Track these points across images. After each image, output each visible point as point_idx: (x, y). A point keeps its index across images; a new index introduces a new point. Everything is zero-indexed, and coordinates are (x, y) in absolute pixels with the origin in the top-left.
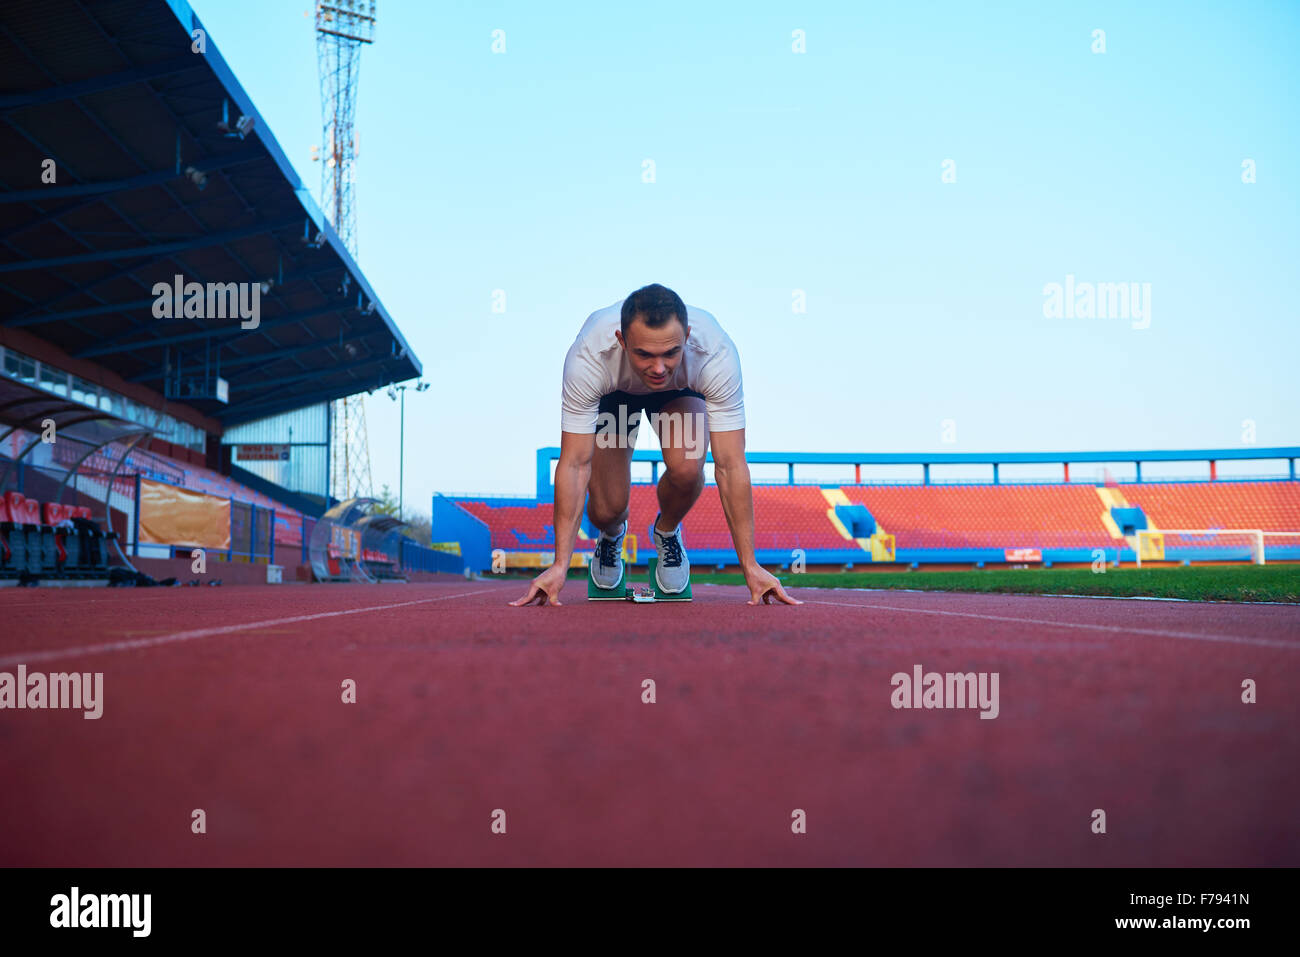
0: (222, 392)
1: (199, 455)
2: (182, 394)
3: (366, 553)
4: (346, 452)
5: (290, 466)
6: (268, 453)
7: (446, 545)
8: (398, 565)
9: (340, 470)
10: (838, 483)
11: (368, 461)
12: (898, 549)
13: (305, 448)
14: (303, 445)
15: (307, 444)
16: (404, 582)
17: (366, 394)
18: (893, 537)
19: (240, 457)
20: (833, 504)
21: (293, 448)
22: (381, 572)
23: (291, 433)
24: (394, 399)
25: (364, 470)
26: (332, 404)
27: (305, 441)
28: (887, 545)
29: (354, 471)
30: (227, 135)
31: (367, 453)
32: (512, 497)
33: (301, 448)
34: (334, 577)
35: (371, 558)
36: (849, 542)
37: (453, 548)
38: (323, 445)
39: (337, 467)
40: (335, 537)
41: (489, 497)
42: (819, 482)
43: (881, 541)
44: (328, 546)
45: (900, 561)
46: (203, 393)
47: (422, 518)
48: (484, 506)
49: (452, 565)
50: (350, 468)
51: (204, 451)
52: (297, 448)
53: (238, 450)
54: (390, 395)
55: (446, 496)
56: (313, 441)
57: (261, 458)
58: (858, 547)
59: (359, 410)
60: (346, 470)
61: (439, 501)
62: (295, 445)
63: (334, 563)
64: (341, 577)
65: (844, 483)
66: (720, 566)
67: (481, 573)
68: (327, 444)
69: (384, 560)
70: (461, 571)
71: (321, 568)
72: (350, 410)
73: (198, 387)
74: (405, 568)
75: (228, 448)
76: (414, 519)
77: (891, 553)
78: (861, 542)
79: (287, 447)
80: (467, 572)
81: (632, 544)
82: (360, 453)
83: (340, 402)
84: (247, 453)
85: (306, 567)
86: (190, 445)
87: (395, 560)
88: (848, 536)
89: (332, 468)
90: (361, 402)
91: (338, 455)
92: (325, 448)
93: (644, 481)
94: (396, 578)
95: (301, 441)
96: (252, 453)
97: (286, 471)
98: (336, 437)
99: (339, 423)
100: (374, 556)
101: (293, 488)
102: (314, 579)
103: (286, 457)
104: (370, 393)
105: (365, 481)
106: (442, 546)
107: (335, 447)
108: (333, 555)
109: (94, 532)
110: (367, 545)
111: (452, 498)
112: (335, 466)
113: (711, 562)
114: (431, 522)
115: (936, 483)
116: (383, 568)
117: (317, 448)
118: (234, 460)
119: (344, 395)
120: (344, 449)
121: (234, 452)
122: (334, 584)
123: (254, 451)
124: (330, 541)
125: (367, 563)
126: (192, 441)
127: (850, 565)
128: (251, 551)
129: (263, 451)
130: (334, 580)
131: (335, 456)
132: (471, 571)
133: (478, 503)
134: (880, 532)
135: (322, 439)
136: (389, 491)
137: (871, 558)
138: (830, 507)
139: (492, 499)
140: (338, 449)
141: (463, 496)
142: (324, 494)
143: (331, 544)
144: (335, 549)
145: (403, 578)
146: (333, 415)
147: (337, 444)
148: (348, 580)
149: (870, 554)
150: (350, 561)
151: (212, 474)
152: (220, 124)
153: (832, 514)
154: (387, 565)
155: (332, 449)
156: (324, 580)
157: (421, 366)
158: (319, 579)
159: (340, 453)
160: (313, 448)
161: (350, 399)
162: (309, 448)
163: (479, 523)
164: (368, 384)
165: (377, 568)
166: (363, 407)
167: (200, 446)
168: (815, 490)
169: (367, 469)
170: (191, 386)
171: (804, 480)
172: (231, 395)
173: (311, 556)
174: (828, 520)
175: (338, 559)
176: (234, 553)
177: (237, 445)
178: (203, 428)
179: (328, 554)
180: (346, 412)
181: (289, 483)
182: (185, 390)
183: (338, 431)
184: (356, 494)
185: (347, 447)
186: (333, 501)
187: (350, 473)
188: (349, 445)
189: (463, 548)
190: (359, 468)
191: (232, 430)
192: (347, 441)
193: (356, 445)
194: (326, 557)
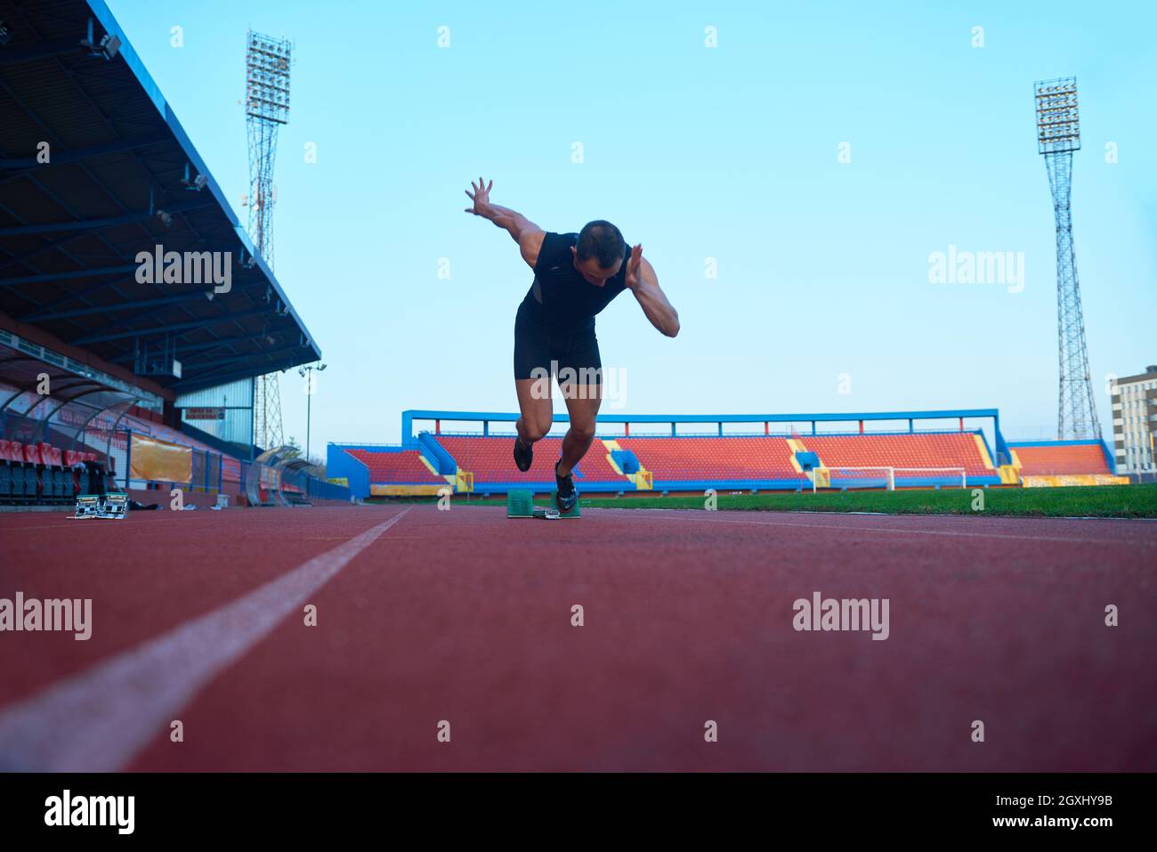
0: (177, 370)
1: (158, 415)
2: (147, 371)
3: (283, 486)
4: (265, 413)
5: (225, 423)
6: (209, 414)
7: (338, 479)
8: (306, 495)
10: (613, 436)
11: (281, 420)
12: (654, 482)
13: (236, 410)
14: (234, 408)
15: (237, 408)
16: (310, 506)
17: (280, 372)
18: (651, 473)
19: (187, 417)
20: (610, 450)
21: (227, 410)
22: (295, 499)
23: (225, 399)
24: (303, 376)
25: (278, 427)
26: (255, 379)
27: (235, 406)
28: (647, 478)
29: (270, 427)
30: (187, 188)
31: (280, 414)
32: (385, 446)
33: (232, 411)
34: (265, 503)
35: (287, 489)
36: (620, 476)
37: (343, 482)
38: (248, 408)
39: (259, 425)
40: (264, 474)
41: (368, 445)
43: (643, 476)
44: (259, 480)
45: (656, 489)
46: (163, 371)
47: (317, 460)
48: (365, 452)
49: (341, 494)
50: (267, 425)
51: (161, 412)
52: (230, 410)
53: (187, 412)
54: (301, 373)
55: (337, 444)
56: (241, 406)
57: (203, 417)
58: (627, 479)
59: (275, 383)
60: (265, 426)
61: (332, 449)
62: (228, 408)
63: (263, 494)
64: (269, 503)
65: (617, 435)
67: (363, 500)
68: (252, 408)
69: (296, 491)
70: (349, 498)
71: (254, 497)
72: (268, 383)
73: (160, 366)
74: (311, 496)
75: (179, 410)
76: (313, 460)
77: (649, 484)
78: (629, 476)
79: (222, 409)
80: (353, 498)
81: (470, 479)
82: (275, 414)
83: (260, 378)
84: (193, 414)
85: (244, 495)
86: (152, 408)
87: (304, 490)
88: (621, 473)
89: (255, 424)
90: (276, 378)
92: (250, 410)
93: (479, 434)
94: (304, 503)
95: (230, 406)
96: (197, 414)
97: (222, 427)
98: (257, 401)
99: (260, 392)
100: (289, 487)
101: (227, 439)
102: (249, 505)
103: (222, 417)
104: (284, 372)
105: (278, 434)
106: (336, 481)
107: (257, 409)
108: (263, 487)
109: (100, 471)
110: (285, 480)
111: (341, 446)
112: (257, 422)
114: (325, 463)
115: (681, 436)
116: (297, 497)
117: (244, 410)
118: (184, 419)
119: (264, 373)
120: (263, 411)
121: (184, 412)
122: (263, 508)
123: (197, 413)
124: (260, 476)
125: (285, 492)
126: (153, 405)
127: (622, 493)
128: (206, 485)
129: (205, 413)
130: (263, 505)
131: (257, 416)
132: (355, 499)
133: (360, 450)
134: (642, 470)
135: (250, 406)
137: (635, 487)
138: (607, 452)
139: (370, 447)
140: (258, 411)
141: (349, 445)
142: (249, 443)
143: (262, 479)
144: (264, 483)
145: (310, 504)
146: (256, 385)
147: (259, 408)
148: (273, 505)
149: (635, 485)
150: (274, 491)
151: (167, 429)
152: (182, 180)
153: (609, 458)
154: (299, 494)
155: (255, 411)
156: (256, 505)
157: (320, 352)
158: (253, 504)
159: (260, 414)
160: (241, 410)
161: (267, 376)
162: (239, 410)
163: (361, 464)
164: (282, 365)
165: (292, 496)
166: (277, 381)
167: (159, 408)
169: (280, 426)
170: (154, 366)
172: (183, 372)
173: (247, 487)
174: (607, 461)
175: (266, 490)
176: (194, 486)
177: (186, 408)
178: (160, 396)
179: (259, 486)
180: (265, 384)
181: (224, 435)
182: (150, 368)
183: (259, 398)
184: (271, 444)
185: (265, 410)
186: (255, 447)
187: (267, 429)
188: (267, 408)
189: (349, 481)
190: (274, 425)
191: (182, 398)
192: (265, 405)
193: (271, 408)
194: (257, 489)
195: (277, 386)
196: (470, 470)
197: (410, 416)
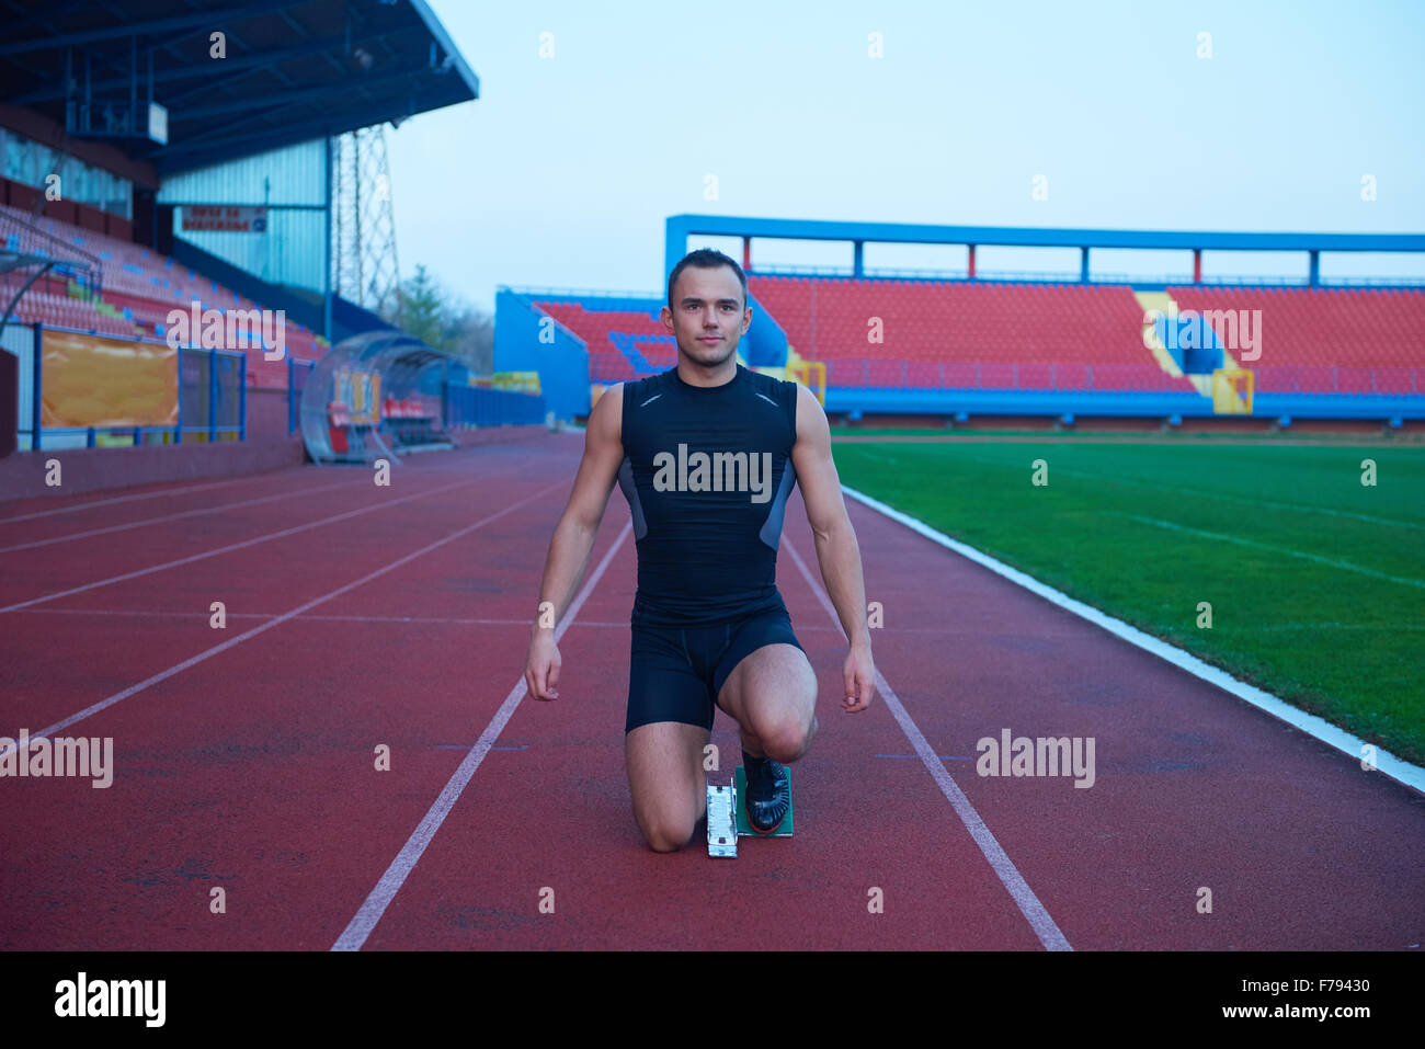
0: (158, 125)
1: (123, 221)
2: (93, 126)
3: (388, 404)
4: (357, 215)
5: (267, 242)
6: (233, 220)
7: (517, 375)
8: (440, 420)
9: (347, 244)
10: (1163, 280)
11: (392, 232)
12: (1257, 395)
13: (291, 213)
14: (287, 207)
15: (295, 207)
16: (447, 447)
17: (388, 126)
18: (1250, 374)
19: (186, 226)
21: (271, 214)
22: (413, 433)
23: (267, 188)
25: (386, 247)
26: (334, 141)
27: (291, 202)
28: (1240, 386)
29: (369, 248)
31: (391, 219)
32: (624, 295)
33: (284, 213)
34: (341, 456)
35: (396, 413)
36: (1177, 380)
37: (527, 381)
38: (319, 208)
39: (344, 238)
40: (341, 387)
41: (586, 294)
42: (1132, 279)
43: (1230, 380)
44: (329, 406)
45: (1261, 413)
46: (126, 125)
47: (478, 316)
48: (579, 310)
49: (523, 409)
50: (363, 243)
51: (129, 215)
52: (278, 212)
53: (184, 213)
55: (517, 291)
56: (303, 202)
57: (220, 227)
58: (1191, 388)
59: (378, 146)
60: (357, 246)
61: (505, 298)
62: (275, 207)
63: (339, 435)
64: (352, 456)
65: (1174, 281)
66: (962, 417)
67: (573, 421)
68: (327, 208)
69: (418, 414)
70: (540, 418)
71: (321, 445)
72: (363, 146)
73: (119, 116)
74: (450, 426)
75: (168, 210)
76: (467, 317)
77: (1245, 399)
78: (1197, 380)
79: (263, 209)
80: (550, 419)
81: (817, 377)
82: (380, 217)
83: (346, 139)
84: (198, 218)
86: (108, 204)
87: (435, 411)
88: (1175, 371)
89: (334, 242)
90: (380, 136)
91: (345, 219)
92: (322, 215)
93: (841, 272)
94: (435, 441)
95: (284, 201)
96: (206, 219)
97: (261, 249)
98: (340, 191)
99: (344, 168)
100: (402, 407)
101: (272, 277)
102: (309, 462)
103: (261, 226)
104: (396, 127)
105: (388, 264)
106: (511, 378)
107: (339, 207)
108: (338, 421)
110: (394, 390)
111: (527, 294)
112: (339, 239)
113: (945, 410)
114: (493, 323)
115: (1331, 282)
116: (417, 428)
117: (310, 213)
118: (178, 230)
119: (353, 127)
120: (353, 211)
121: (178, 216)
122: (340, 467)
123: (208, 216)
124: (332, 396)
125: (390, 421)
126: (111, 197)
127: (1176, 420)
128: (211, 424)
129: (223, 217)
130: (339, 461)
131: (339, 222)
132: (558, 417)
133: (569, 304)
134: (1230, 365)
135: (319, 200)
136: (426, 275)
137: (1211, 407)
139: (592, 300)
140: (344, 211)
141: (544, 292)
142: (322, 288)
143: (335, 404)
144: (343, 411)
145: (447, 441)
146: (335, 154)
147: (343, 202)
148: (360, 461)
149: (1210, 402)
150: (363, 430)
151: (143, 255)
154: (422, 421)
155: (334, 211)
156: (323, 460)
157: (478, 83)
158: (316, 458)
159: (348, 217)
160: (304, 213)
161: (363, 132)
162: (297, 213)
163: (569, 338)
164: (394, 109)
165: (406, 428)
166: (383, 141)
167: (124, 204)
168: (1122, 295)
169: (390, 245)
170: (109, 115)
171: (1106, 275)
172: (172, 127)
173: (303, 419)
175: (345, 429)
176: (184, 430)
177: (184, 206)
178: (128, 177)
179: (330, 420)
180: (357, 150)
181: (266, 269)
182: (98, 120)
183: (345, 181)
184: (373, 286)
185: (357, 207)
186: (336, 300)
187: (363, 252)
188: (362, 204)
189: (544, 382)
190: (378, 242)
191: (174, 181)
192: (358, 197)
193: (372, 203)
194: (327, 426)
195: (385, 154)
196: (819, 357)
197: (681, 226)
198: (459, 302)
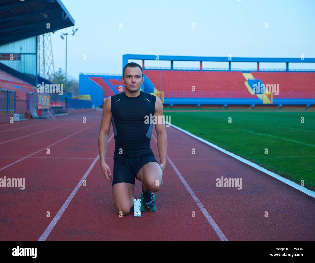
3: (52, 103)
4: (44, 56)
5: (21, 62)
7: (85, 96)
8: (65, 107)
9: (41, 63)
10: (250, 70)
11: (53, 60)
12: (274, 99)
13: (27, 55)
14: (26, 54)
15: (28, 54)
16: (67, 114)
17: (51, 33)
18: (272, 94)
19: (1, 59)
20: (247, 79)
21: (22, 56)
22: (57, 111)
23: (21, 49)
24: (63, 39)
25: (51, 63)
26: (38, 37)
27: (27, 53)
28: (269, 97)
29: (47, 64)
31: (52, 56)
32: (112, 75)
33: (25, 55)
34: (40, 117)
35: (54, 106)
36: (254, 96)
37: (87, 97)
39: (41, 61)
41: (103, 75)
42: (242, 70)
43: (267, 95)
44: (37, 104)
45: (275, 104)
47: (75, 81)
48: (100, 79)
49: (86, 104)
50: (45, 63)
52: (24, 55)
53: (1, 56)
54: (61, 37)
55: (84, 74)
56: (30, 52)
57: (9, 59)
58: (257, 97)
59: (49, 38)
60: (44, 63)
61: (82, 76)
62: (23, 54)
63: (39, 111)
64: (42, 117)
65: (252, 70)
66: (199, 105)
67: (99, 107)
68: (36, 54)
69: (59, 106)
70: (91, 106)
71: (34, 114)
72: (45, 38)
74: (68, 109)
76: (72, 81)
77: (270, 100)
78: (258, 95)
79: (21, 54)
80: (93, 107)
81: (162, 95)
82: (49, 56)
83: (41, 36)
85: (29, 113)
87: (63, 105)
88: (253, 93)
89: (38, 62)
90: (50, 35)
91: (41, 57)
92: (35, 55)
93: (168, 69)
94: (64, 113)
95: (25, 52)
97: (20, 65)
98: (39, 49)
99: (40, 44)
100: (55, 104)
101: (22, 72)
102: (32, 117)
103: (20, 59)
104: (53, 33)
105: (52, 68)
106: (83, 97)
107: (39, 53)
108: (39, 108)
110: (53, 100)
111: (88, 76)
112: (39, 62)
113: (195, 103)
115: (292, 70)
116: (59, 109)
117: (32, 55)
119: (43, 33)
120: (43, 55)
122: (40, 120)
123: (6, 56)
125: (52, 108)
127: (253, 105)
128: (7, 109)
132: (95, 106)
133: (98, 77)
135: (34, 52)
136: (61, 70)
137: (262, 102)
138: (246, 80)
140: (40, 54)
141: (91, 74)
142: (35, 74)
143: (39, 103)
144: (40, 105)
145: (67, 113)
146: (38, 40)
147: (40, 52)
148: (45, 118)
149: (262, 101)
150: (45, 110)
153: (246, 84)
154: (61, 108)
155: (38, 54)
156: (36, 118)
157: (74, 21)
158: (34, 117)
159: (41, 56)
160: (30, 55)
161: (45, 34)
162: (29, 55)
163: (98, 86)
165: (56, 109)
168: (240, 73)
169: (52, 63)
171: (235, 69)
173: (30, 108)
174: (245, 86)
175: (41, 110)
180: (44, 39)
181: (21, 70)
183: (41, 47)
184: (48, 73)
185: (44, 54)
186: (39, 77)
187: (45, 65)
188: (45, 53)
189: (92, 97)
190: (49, 62)
192: (44, 51)
193: (48, 53)
194: (36, 109)
195: (51, 40)
196: (162, 90)
197: (126, 57)
198: (70, 77)
